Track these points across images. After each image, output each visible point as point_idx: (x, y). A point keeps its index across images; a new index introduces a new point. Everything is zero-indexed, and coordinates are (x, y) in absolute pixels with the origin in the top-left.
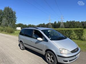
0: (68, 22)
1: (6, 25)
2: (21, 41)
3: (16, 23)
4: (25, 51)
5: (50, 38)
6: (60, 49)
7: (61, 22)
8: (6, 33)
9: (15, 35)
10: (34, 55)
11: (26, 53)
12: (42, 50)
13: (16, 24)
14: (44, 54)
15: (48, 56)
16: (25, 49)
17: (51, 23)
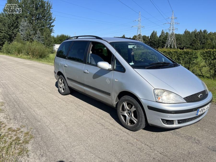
0: (189, 32)
1: (29, 38)
2: (59, 74)
3: (52, 34)
4: (71, 97)
5: (132, 64)
6: (156, 91)
7: (170, 33)
8: (29, 57)
9: (49, 62)
10: (92, 106)
11: (71, 102)
12: (109, 94)
13: (53, 37)
14: (114, 103)
15: (123, 109)
16: (69, 92)
17: (142, 35)
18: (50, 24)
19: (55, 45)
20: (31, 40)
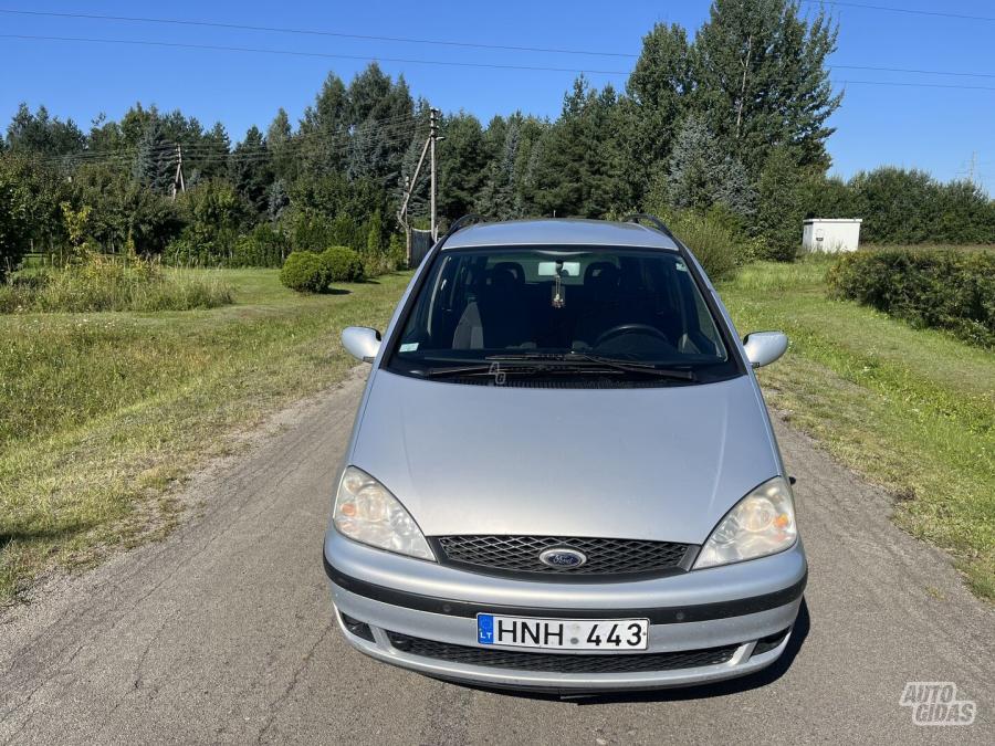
1: (695, 197)
18: (810, 125)
19: (812, 223)
20: (702, 204)
